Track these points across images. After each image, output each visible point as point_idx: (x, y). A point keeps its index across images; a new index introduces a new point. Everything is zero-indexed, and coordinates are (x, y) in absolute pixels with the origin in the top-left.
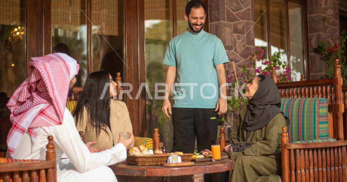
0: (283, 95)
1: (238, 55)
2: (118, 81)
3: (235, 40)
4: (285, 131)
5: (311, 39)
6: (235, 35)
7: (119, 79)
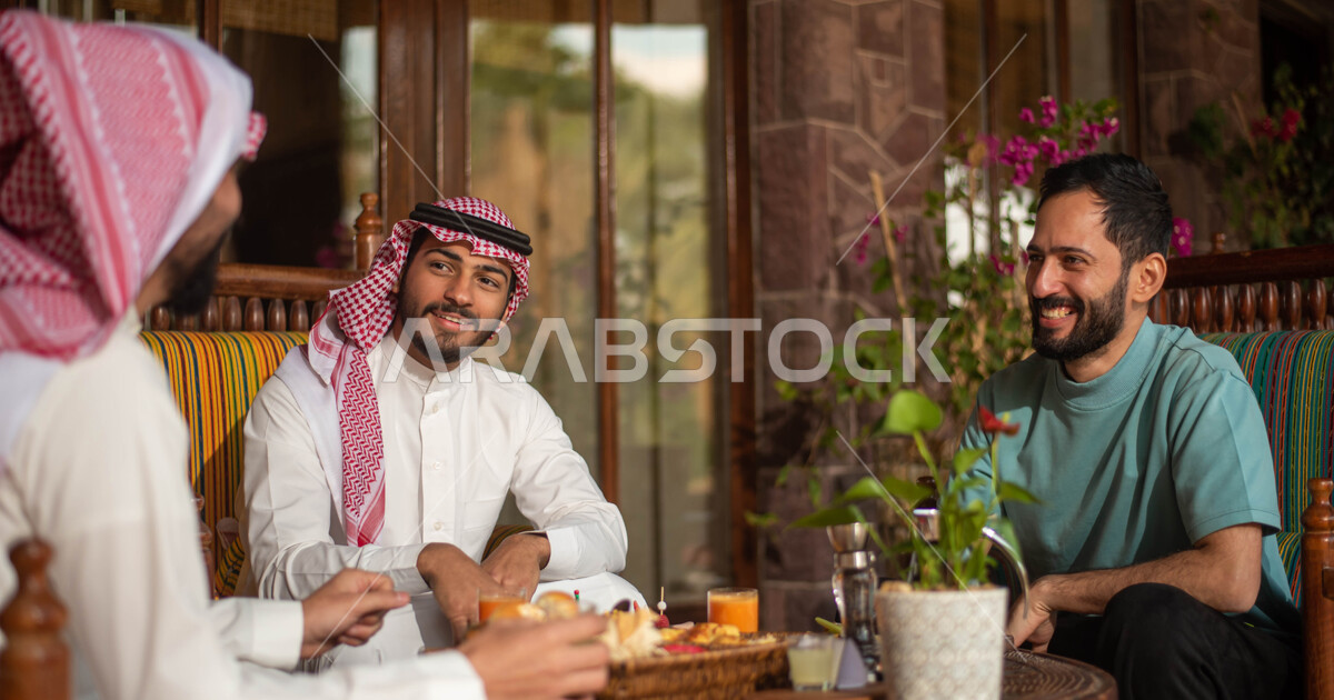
0: (1204, 315)
1: (876, 146)
2: (366, 234)
3: (864, 82)
4: (1325, 502)
5: (1150, 100)
6: (867, 57)
7: (369, 227)
